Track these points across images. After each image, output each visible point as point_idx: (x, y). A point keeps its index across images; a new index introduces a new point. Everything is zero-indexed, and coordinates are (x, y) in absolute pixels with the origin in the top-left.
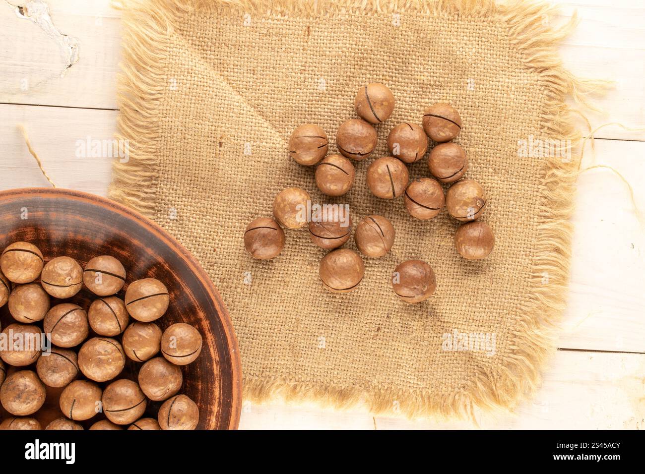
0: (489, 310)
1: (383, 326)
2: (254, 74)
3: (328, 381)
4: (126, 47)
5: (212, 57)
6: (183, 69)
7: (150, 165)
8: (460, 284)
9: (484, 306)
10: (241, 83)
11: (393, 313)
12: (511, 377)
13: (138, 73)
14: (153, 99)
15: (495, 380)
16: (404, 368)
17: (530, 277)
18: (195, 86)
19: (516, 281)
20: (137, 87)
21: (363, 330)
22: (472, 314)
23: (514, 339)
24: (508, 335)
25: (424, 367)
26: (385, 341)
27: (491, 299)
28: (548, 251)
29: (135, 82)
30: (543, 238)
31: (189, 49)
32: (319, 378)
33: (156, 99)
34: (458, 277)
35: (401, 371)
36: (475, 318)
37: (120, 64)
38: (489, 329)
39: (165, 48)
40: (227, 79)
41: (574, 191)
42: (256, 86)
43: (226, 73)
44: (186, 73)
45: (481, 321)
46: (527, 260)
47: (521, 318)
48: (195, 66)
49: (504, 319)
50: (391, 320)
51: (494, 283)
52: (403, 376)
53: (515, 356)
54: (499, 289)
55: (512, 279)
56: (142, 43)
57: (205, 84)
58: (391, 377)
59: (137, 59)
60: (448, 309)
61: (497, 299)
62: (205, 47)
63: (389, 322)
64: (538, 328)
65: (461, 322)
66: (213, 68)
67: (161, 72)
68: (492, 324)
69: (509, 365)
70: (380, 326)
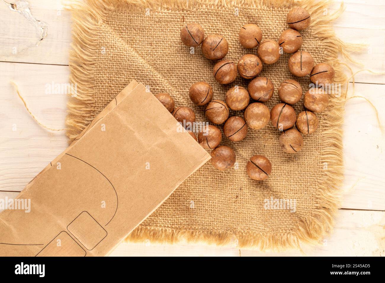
0: (299, 184)
1: (239, 195)
2: (151, 46)
3: (212, 228)
4: (74, 34)
5: (126, 36)
6: (108, 46)
7: (89, 104)
8: (279, 168)
9: (296, 181)
10: (144, 51)
11: (244, 187)
12: (317, 223)
13: (82, 49)
14: (91, 64)
15: (309, 225)
16: (255, 220)
17: (320, 162)
18: (116, 55)
19: (312, 165)
20: (81, 57)
21: (228, 197)
22: (290, 186)
23: (317, 200)
24: (313, 198)
25: (267, 218)
26: (242, 204)
27: (299, 177)
28: (329, 146)
29: (80, 54)
30: (325, 139)
31: (112, 33)
32: (206, 227)
33: (93, 64)
34: (278, 164)
35: (254, 222)
36: (292, 189)
37: (71, 44)
38: (301, 195)
39: (97, 34)
40: (136, 50)
41: (343, 111)
42: (153, 53)
43: (134, 46)
44: (110, 48)
45: (295, 190)
46: (317, 153)
47: (319, 187)
48: (116, 44)
49: (309, 189)
50: (243, 191)
51: (300, 167)
52: (255, 225)
53: (319, 210)
54: (303, 170)
55: (310, 164)
56: (84, 31)
57: (122, 54)
58: (248, 226)
59: (81, 41)
60: (275, 184)
61: (303, 177)
62: (122, 31)
63: (243, 192)
64: (330, 192)
65: (284, 192)
66: (127, 43)
67: (95, 48)
68: (302, 192)
69: (316, 216)
70: (238, 195)
